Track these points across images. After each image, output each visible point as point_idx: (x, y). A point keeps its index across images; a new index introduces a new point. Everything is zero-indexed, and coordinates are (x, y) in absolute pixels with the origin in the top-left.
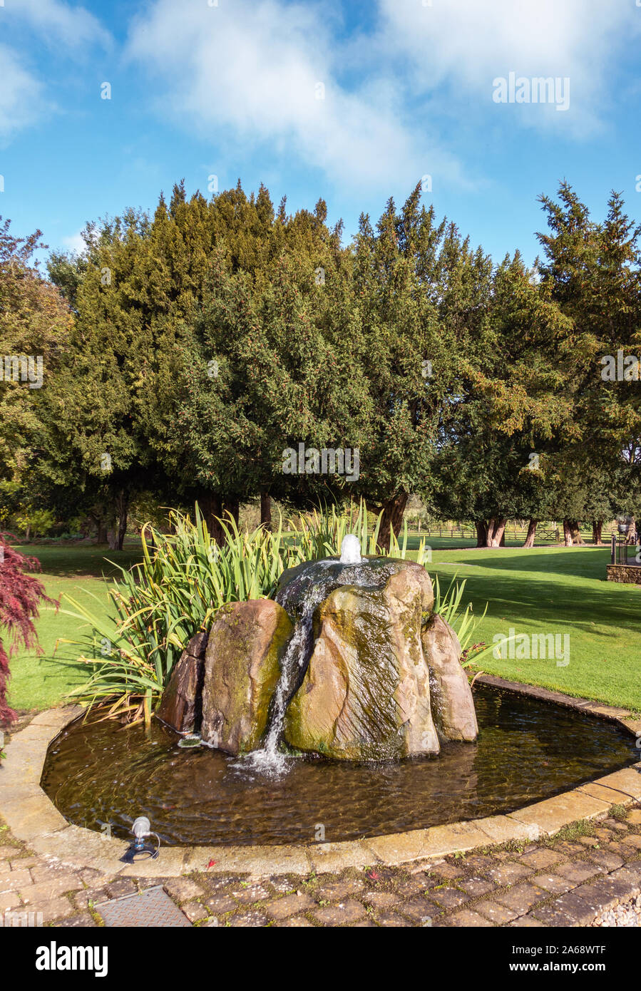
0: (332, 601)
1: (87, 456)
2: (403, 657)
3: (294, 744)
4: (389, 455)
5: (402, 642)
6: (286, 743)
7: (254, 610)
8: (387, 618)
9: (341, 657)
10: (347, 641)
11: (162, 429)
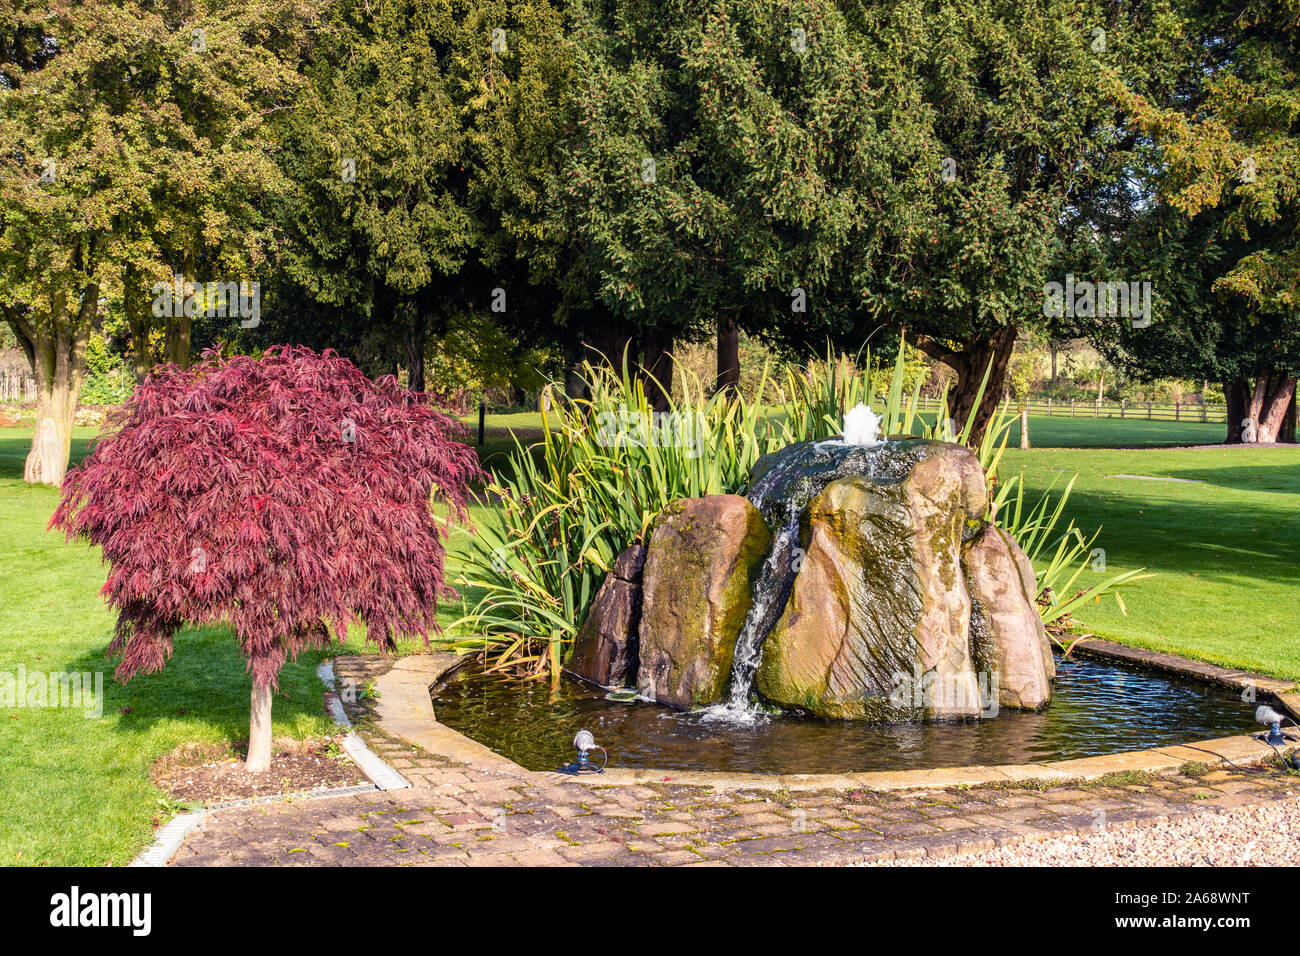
0: (827, 497)
1: (383, 249)
2: (929, 580)
3: (769, 696)
4: (964, 257)
5: (929, 559)
6: (761, 695)
7: (715, 509)
8: (907, 523)
9: (838, 577)
10: (848, 555)
11: (528, 196)
